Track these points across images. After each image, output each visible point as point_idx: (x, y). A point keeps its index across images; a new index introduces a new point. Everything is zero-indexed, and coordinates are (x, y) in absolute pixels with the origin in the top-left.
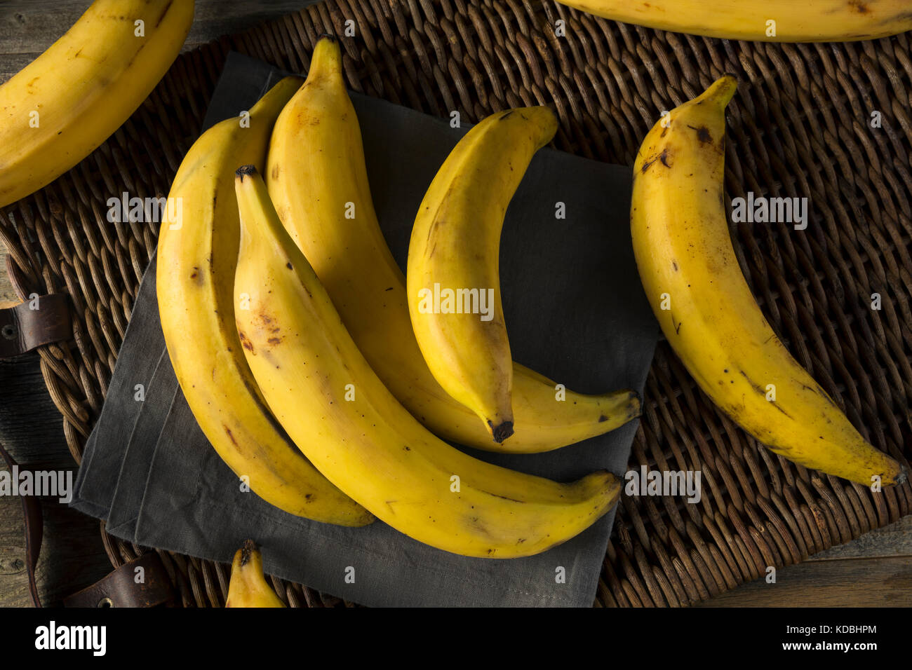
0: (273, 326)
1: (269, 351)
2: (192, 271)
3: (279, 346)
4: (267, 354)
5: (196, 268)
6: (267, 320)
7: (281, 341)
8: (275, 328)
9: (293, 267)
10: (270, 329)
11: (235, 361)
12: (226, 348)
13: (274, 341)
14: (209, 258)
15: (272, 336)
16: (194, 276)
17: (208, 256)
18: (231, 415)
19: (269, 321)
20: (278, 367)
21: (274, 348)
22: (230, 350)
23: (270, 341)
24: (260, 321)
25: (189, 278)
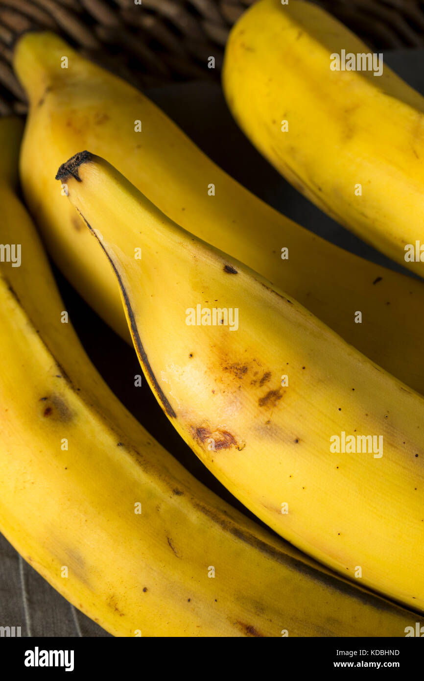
0: (256, 374)
1: (268, 422)
2: (41, 407)
3: (282, 403)
4: (269, 430)
5: (45, 399)
6: (240, 371)
7: (281, 392)
8: (261, 376)
9: (235, 268)
10: (253, 383)
11: (197, 506)
12: (171, 493)
13: (272, 398)
14: (58, 373)
15: (262, 392)
16: (48, 412)
17: (56, 371)
18: (240, 598)
19: (245, 370)
20: (297, 441)
21: (275, 410)
22: (177, 493)
23: (263, 402)
24: (229, 377)
25: (42, 419)
